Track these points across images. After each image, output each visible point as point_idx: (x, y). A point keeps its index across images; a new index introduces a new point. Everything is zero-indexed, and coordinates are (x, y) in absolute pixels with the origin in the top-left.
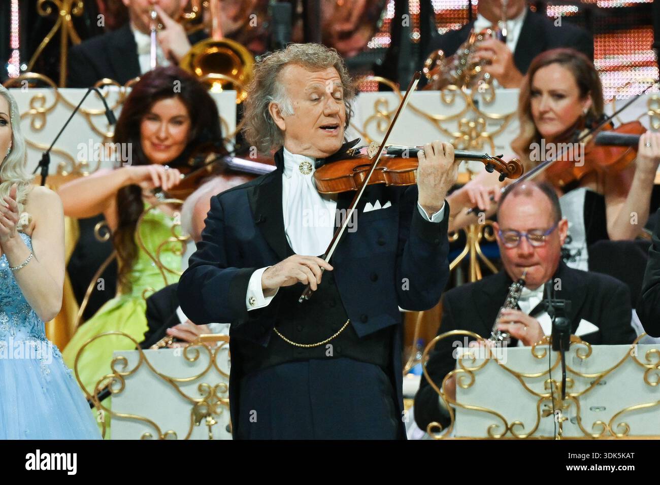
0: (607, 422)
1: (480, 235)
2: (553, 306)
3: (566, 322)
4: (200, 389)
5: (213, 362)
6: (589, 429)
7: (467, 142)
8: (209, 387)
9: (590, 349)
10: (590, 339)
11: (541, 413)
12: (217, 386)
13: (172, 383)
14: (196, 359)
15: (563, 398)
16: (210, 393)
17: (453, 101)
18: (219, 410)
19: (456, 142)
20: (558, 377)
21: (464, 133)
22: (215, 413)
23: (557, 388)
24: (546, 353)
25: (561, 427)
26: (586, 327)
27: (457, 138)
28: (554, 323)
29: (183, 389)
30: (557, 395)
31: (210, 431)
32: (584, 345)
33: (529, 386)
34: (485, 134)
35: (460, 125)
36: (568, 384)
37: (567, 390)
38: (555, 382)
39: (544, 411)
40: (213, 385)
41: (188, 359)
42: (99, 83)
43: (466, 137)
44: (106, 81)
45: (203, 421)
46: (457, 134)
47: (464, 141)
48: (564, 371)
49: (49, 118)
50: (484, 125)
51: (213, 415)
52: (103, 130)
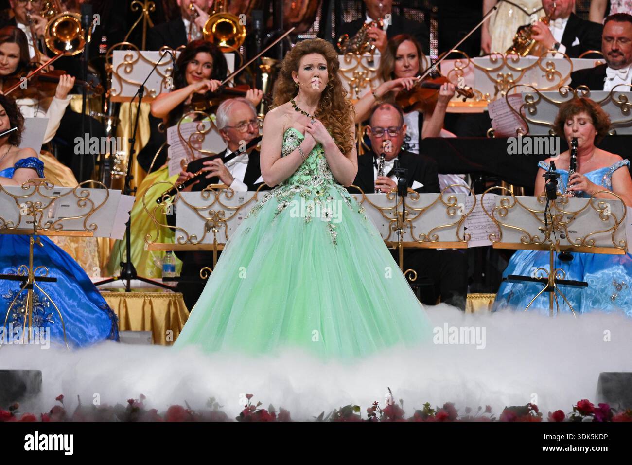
0: (427, 235)
1: (364, 133)
2: (399, 172)
3: (405, 181)
4: (210, 213)
5: (217, 199)
6: (417, 238)
7: (358, 83)
8: (215, 212)
9: (419, 196)
10: (419, 190)
11: (392, 229)
12: (219, 212)
13: (195, 209)
14: (208, 197)
15: (403, 221)
16: (215, 215)
17: (350, 61)
18: (220, 225)
19: (352, 83)
20: (401, 210)
21: (356, 78)
22: (218, 226)
23: (400, 216)
24: (394, 197)
25: (402, 237)
26: (417, 185)
27: (352, 81)
28: (399, 181)
29: (200, 212)
30: (400, 219)
31: (215, 235)
32: (416, 194)
33: (385, 214)
34: (367, 79)
35: (354, 74)
36: (406, 214)
37: (406, 217)
38: (399, 212)
39: (393, 228)
40: (217, 211)
41: (204, 197)
42: (162, 48)
43: (357, 80)
44: (165, 47)
45: (211, 230)
46: (353, 79)
47: (356, 82)
48: (404, 207)
49: (135, 66)
50: (367, 74)
51: (216, 227)
52: (163, 73)
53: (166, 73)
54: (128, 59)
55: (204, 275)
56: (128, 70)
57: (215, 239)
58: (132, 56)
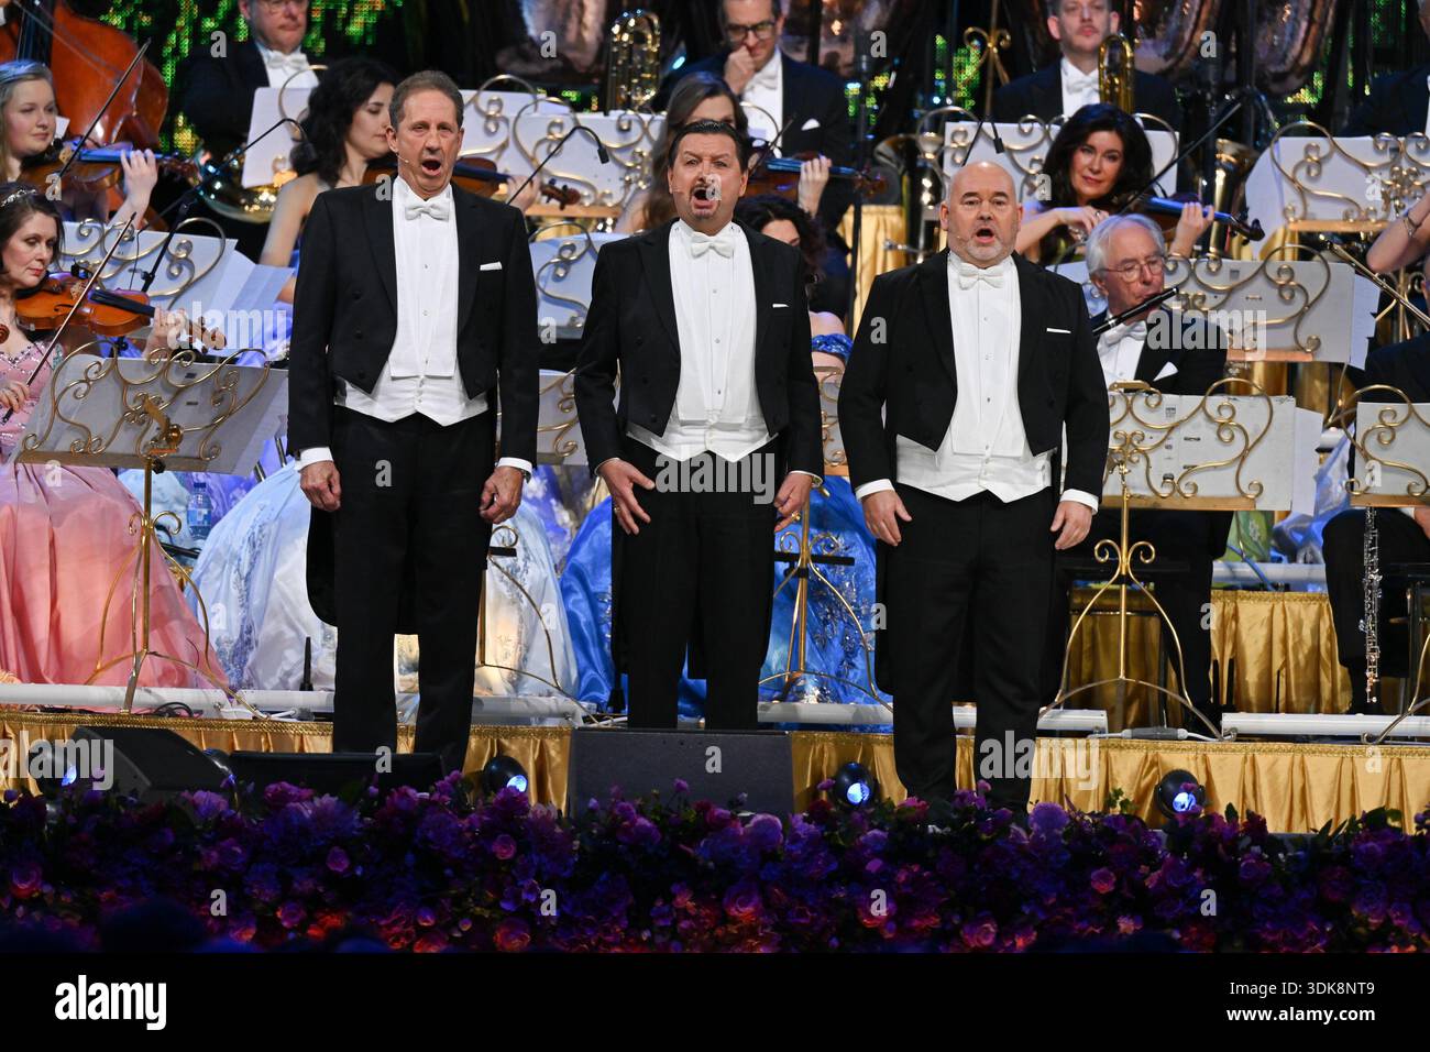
8: (1125, 435)
12: (1134, 434)
18: (1135, 458)
31: (1123, 479)
40: (1129, 433)
42: (1023, 118)
44: (1031, 117)
45: (1117, 468)
52: (1025, 167)
53: (1031, 167)
54: (959, 139)
55: (1102, 554)
56: (959, 159)
57: (1125, 487)
58: (965, 133)
